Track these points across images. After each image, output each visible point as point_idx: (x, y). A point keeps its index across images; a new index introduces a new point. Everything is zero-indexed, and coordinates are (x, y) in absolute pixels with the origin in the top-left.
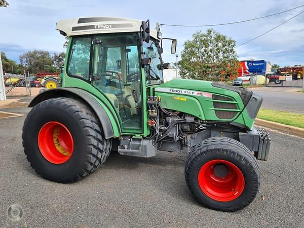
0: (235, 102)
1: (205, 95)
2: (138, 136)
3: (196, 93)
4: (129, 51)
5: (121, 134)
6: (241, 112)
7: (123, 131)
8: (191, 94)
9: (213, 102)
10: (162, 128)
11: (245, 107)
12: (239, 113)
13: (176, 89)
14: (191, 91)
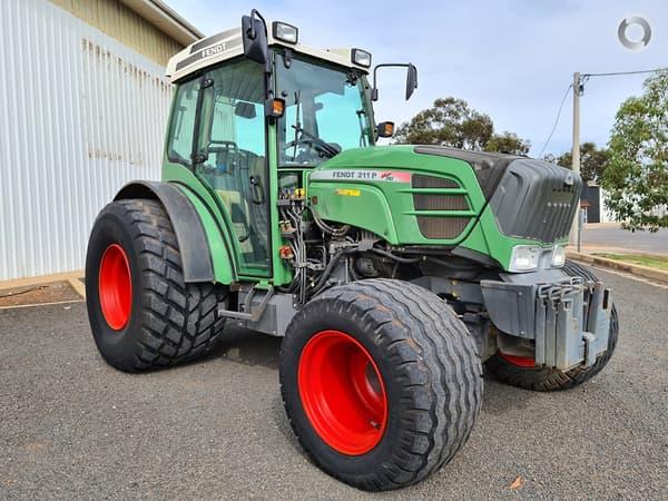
0: (461, 190)
1: (397, 178)
2: (263, 284)
3: (378, 176)
4: (320, 106)
5: (238, 278)
6: (478, 218)
7: (241, 272)
8: (370, 179)
9: (414, 193)
10: (312, 267)
11: (488, 201)
12: (473, 220)
13: (344, 171)
14: (371, 172)
